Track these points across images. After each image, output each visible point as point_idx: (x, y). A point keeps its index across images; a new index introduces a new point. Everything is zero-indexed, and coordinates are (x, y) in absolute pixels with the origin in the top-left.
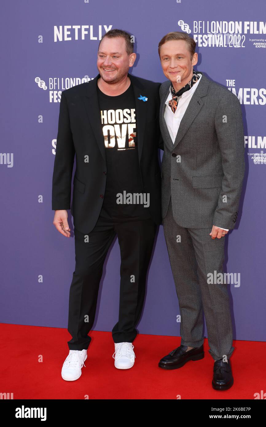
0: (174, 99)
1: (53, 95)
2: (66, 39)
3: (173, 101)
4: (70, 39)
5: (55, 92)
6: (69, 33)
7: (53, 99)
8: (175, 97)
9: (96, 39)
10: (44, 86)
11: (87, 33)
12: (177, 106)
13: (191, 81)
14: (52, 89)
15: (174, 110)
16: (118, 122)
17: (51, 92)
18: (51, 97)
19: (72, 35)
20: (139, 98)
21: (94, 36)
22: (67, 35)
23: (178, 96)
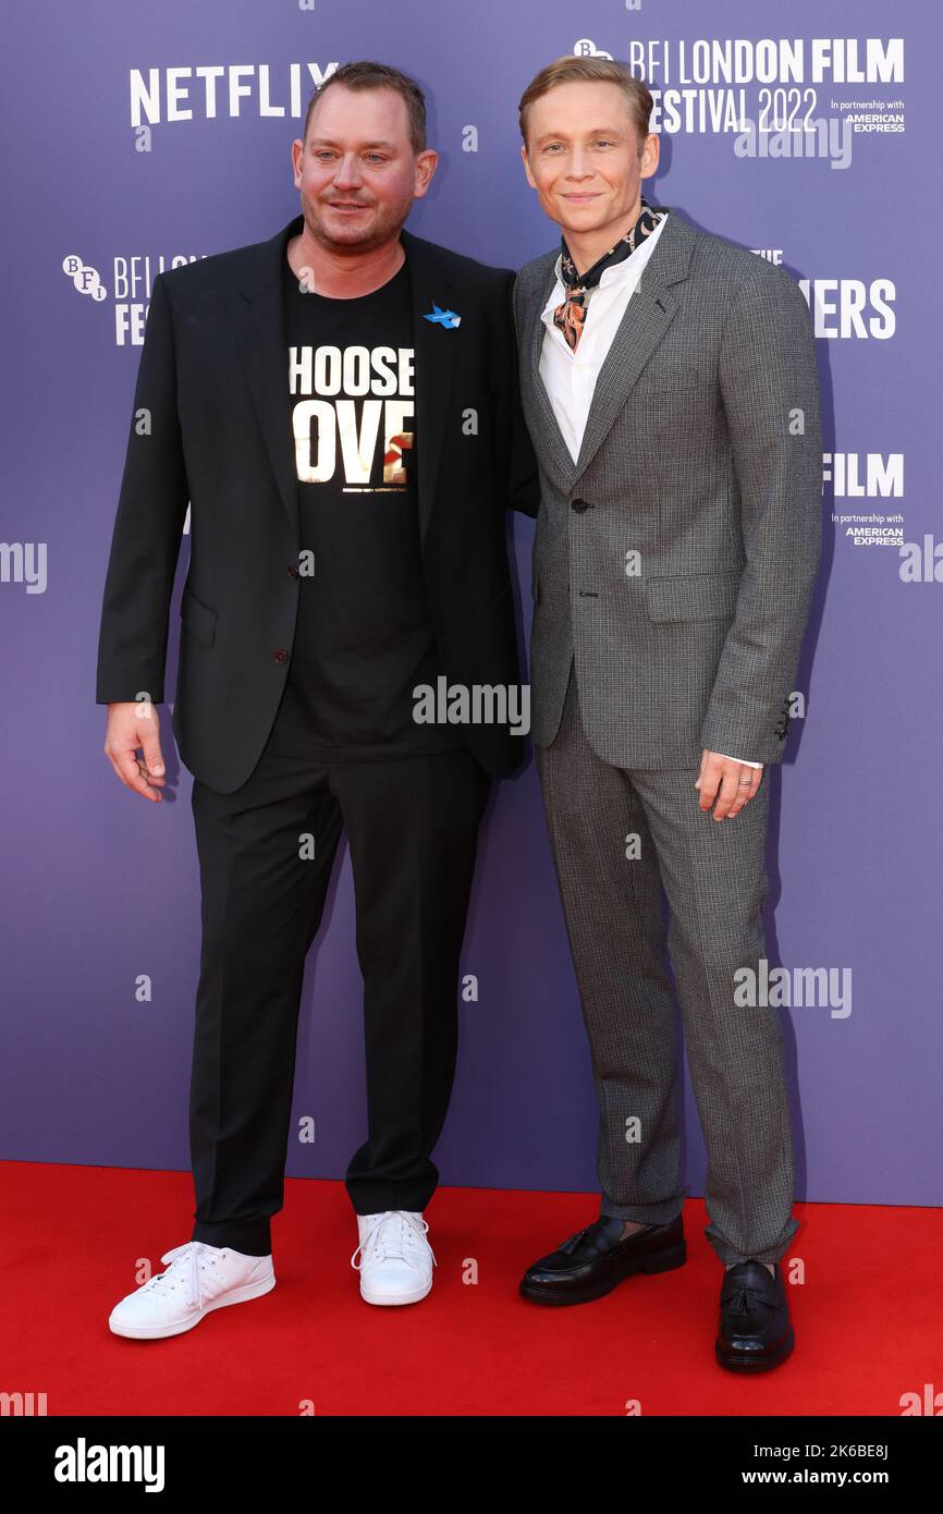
0: (572, 299)
1: (127, 317)
2: (175, 115)
3: (570, 305)
4: (187, 115)
5: (137, 309)
6: (184, 93)
7: (128, 334)
8: (576, 292)
9: (279, 112)
10: (94, 288)
11: (246, 91)
12: (583, 321)
13: (633, 231)
14: (123, 296)
15: (573, 339)
16: (351, 390)
17: (121, 309)
18: (121, 326)
19: (195, 101)
20: (427, 317)
21: (272, 104)
22: (178, 100)
23: (587, 288)
